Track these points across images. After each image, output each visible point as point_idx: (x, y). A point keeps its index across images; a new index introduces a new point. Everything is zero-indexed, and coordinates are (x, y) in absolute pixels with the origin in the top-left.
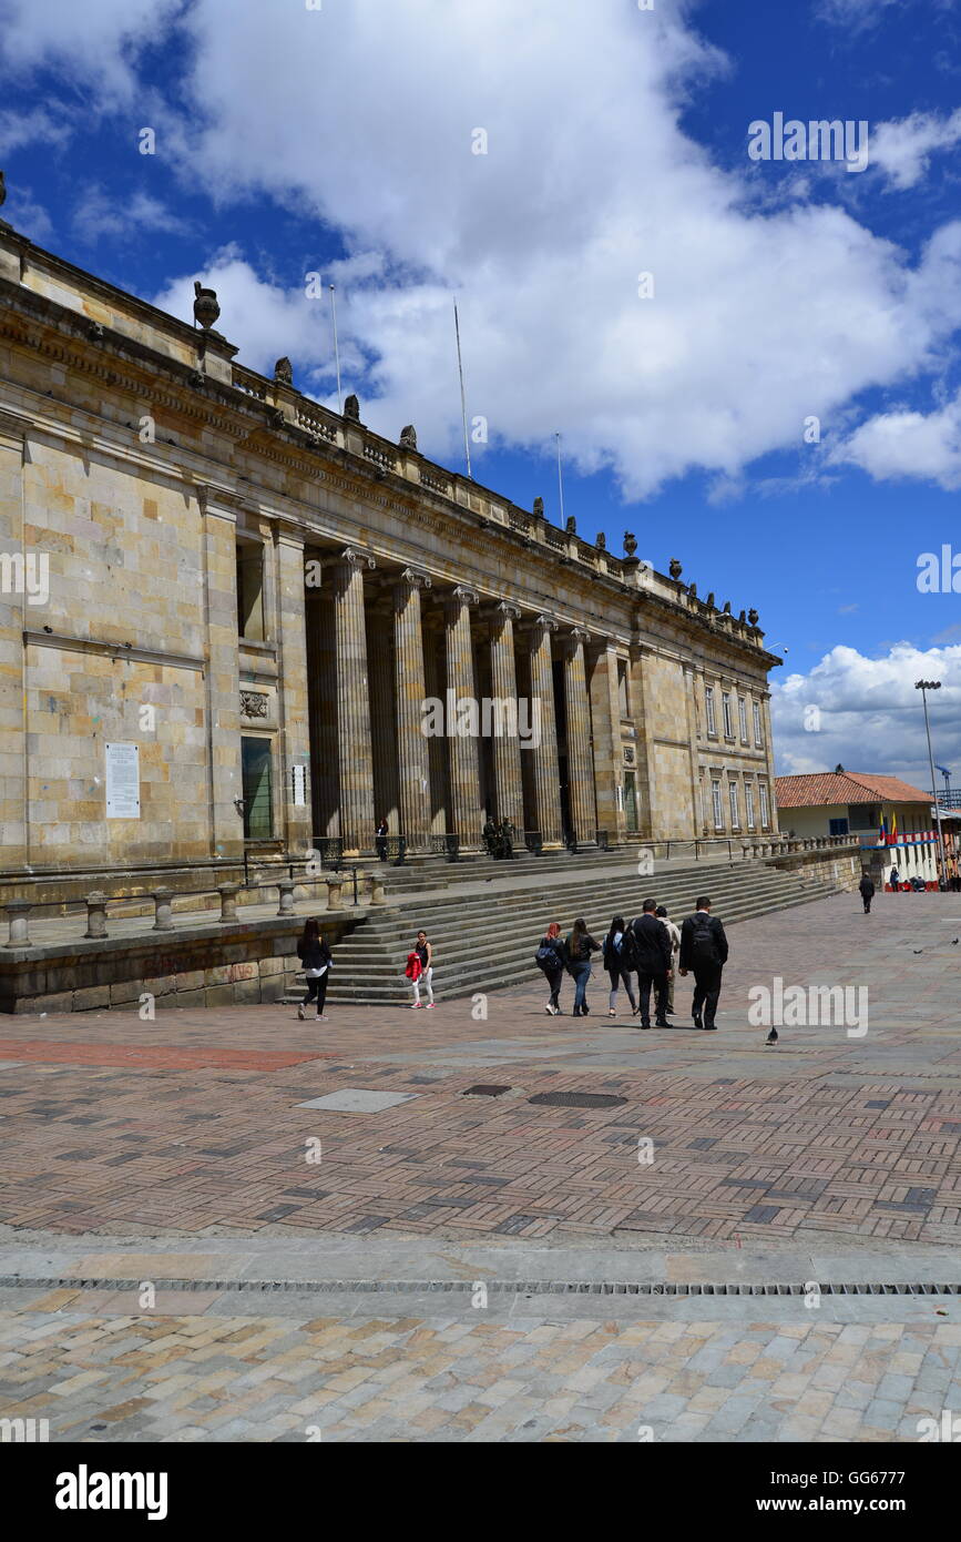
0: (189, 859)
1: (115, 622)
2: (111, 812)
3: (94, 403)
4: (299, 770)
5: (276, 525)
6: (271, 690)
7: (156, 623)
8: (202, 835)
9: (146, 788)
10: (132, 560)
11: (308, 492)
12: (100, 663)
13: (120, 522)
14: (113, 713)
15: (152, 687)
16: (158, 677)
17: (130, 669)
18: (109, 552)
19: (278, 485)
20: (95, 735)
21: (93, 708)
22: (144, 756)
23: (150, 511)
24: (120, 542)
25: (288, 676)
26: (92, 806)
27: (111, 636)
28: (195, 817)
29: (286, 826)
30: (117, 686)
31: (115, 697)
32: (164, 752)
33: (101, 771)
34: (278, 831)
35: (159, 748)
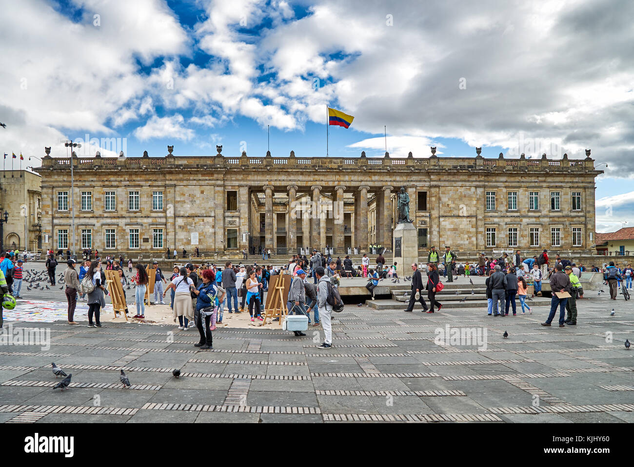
0: (210, 251)
1: (194, 213)
2: (192, 243)
3: (188, 178)
4: (244, 235)
5: (240, 186)
6: (237, 220)
7: (203, 212)
8: (213, 247)
9: (200, 240)
10: (198, 202)
11: (250, 177)
12: (190, 220)
13: (195, 196)
14: (193, 228)
15: (202, 223)
16: (203, 221)
17: (197, 219)
18: (193, 202)
19: (241, 179)
20: (189, 231)
21: (189, 227)
22: (200, 234)
23: (202, 192)
24: (195, 199)
25: (242, 216)
26: (189, 242)
27: (193, 215)
28: (212, 244)
29: (240, 246)
30: (194, 223)
31: (193, 225)
32: (204, 234)
33: (190, 237)
34: (238, 246)
35: (203, 233)
